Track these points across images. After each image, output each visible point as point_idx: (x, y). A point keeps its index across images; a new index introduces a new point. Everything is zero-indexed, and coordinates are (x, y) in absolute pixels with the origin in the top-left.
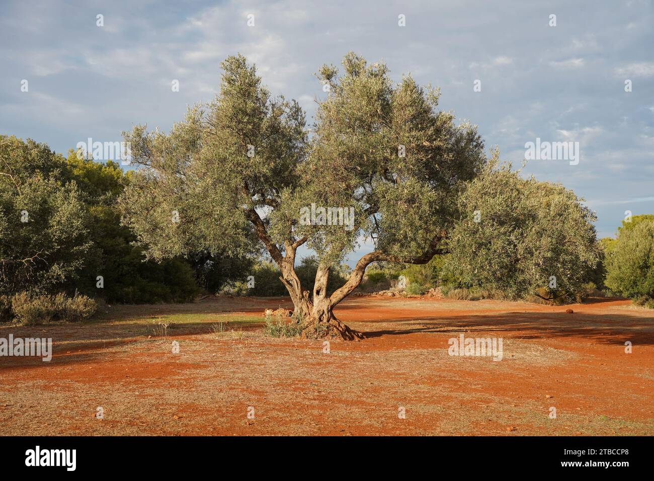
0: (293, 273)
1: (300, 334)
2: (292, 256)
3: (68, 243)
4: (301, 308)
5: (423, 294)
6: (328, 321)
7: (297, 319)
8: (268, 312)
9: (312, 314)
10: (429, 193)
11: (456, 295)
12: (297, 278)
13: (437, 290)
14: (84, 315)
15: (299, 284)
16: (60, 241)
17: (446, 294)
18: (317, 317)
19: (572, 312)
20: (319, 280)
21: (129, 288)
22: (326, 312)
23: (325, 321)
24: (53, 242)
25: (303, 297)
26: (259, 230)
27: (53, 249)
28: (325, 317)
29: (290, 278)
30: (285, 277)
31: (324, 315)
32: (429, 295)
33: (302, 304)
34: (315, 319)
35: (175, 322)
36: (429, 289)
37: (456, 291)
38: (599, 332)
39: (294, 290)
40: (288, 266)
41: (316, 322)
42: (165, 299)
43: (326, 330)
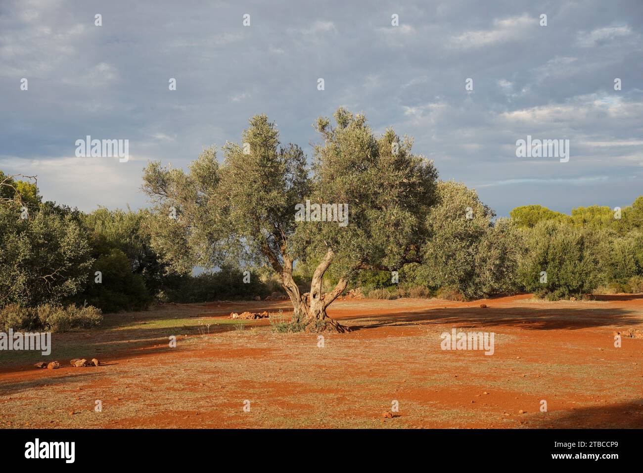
0: (292, 281)
1: (304, 329)
2: (291, 267)
3: (76, 260)
4: (301, 310)
5: (345, 295)
6: (324, 319)
7: (297, 317)
8: (234, 316)
9: (310, 313)
10: (410, 219)
11: (376, 295)
12: (296, 286)
13: (357, 291)
14: (97, 323)
15: (298, 290)
16: (70, 260)
17: (366, 294)
18: (315, 315)
19: (486, 307)
20: (315, 286)
21: (95, 299)
22: (321, 312)
23: (321, 318)
24: (64, 260)
25: (302, 300)
26: (264, 248)
27: (65, 266)
28: (321, 315)
29: (290, 285)
30: (286, 284)
31: (320, 314)
32: (350, 295)
33: (301, 306)
34: (313, 317)
35: (187, 325)
36: (349, 289)
37: (376, 291)
38: (520, 321)
39: (294, 295)
40: (288, 275)
41: (315, 319)
42: (125, 308)
43: (325, 325)
